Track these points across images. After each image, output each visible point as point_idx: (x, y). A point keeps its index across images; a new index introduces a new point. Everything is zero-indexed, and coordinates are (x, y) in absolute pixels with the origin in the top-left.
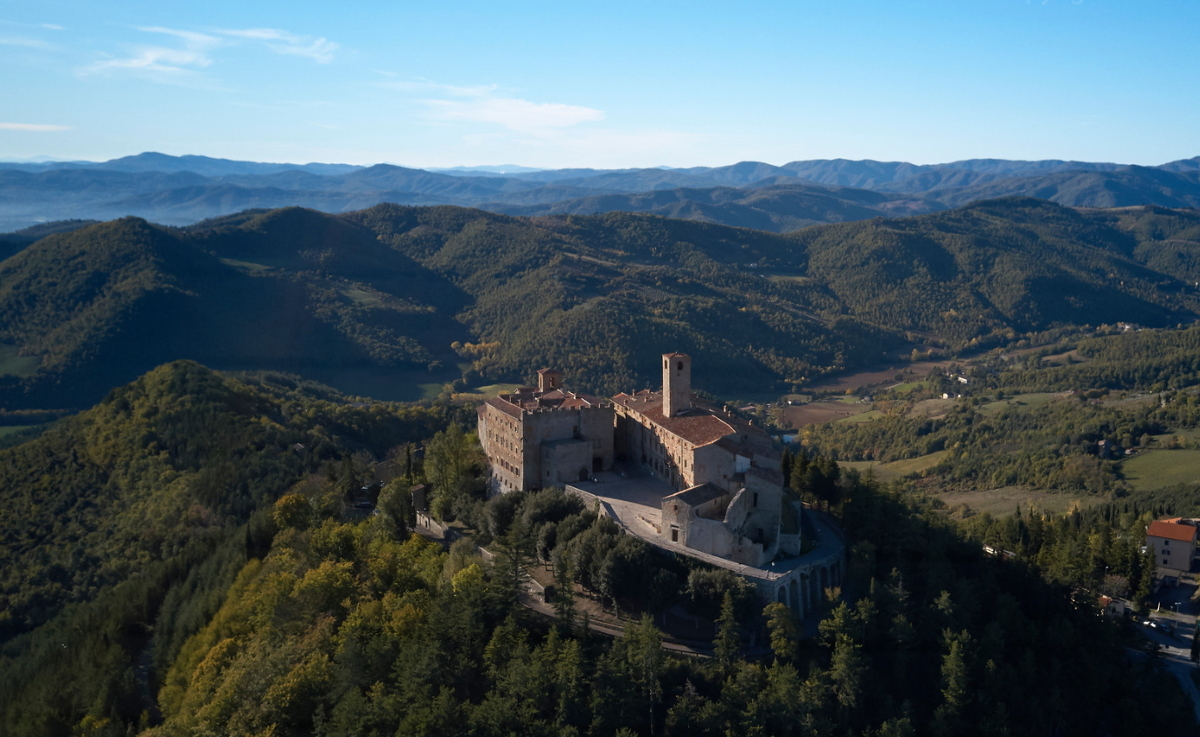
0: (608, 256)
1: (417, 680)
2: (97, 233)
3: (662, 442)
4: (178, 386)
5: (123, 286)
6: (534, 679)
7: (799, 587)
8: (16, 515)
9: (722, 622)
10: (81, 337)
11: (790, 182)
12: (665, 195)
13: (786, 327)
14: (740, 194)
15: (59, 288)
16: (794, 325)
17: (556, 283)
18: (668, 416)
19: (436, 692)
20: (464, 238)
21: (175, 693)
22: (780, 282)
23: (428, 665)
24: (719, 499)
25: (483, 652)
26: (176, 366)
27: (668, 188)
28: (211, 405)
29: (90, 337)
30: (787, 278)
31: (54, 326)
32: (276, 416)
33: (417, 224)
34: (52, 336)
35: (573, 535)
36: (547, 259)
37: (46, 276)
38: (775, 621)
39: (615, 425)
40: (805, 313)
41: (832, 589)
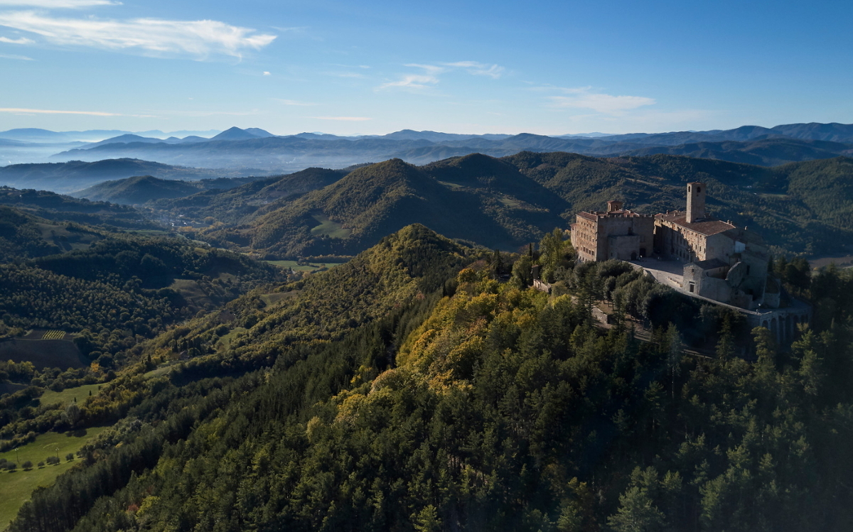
0: (653, 181)
1: (529, 346)
2: (379, 168)
3: (685, 238)
4: (414, 235)
5: (390, 194)
6: (599, 350)
7: (778, 324)
8: (336, 297)
9: (723, 333)
10: (370, 220)
11: (777, 137)
12: (691, 147)
13: (771, 225)
14: (742, 145)
15: (361, 195)
16: (777, 225)
17: (620, 196)
18: (689, 222)
19: (541, 353)
20: (568, 170)
21: (404, 356)
22: (768, 198)
23: (536, 340)
24: (722, 268)
25: (569, 338)
26: (413, 226)
27: (693, 143)
28: (430, 245)
29: (375, 220)
30: (773, 195)
31: (358, 214)
32: (462, 254)
33: (542, 163)
34: (357, 219)
35: (627, 283)
36: (615, 182)
37: (356, 189)
38: (759, 337)
39: (654, 233)
40: (785, 218)
41: (802, 324)
